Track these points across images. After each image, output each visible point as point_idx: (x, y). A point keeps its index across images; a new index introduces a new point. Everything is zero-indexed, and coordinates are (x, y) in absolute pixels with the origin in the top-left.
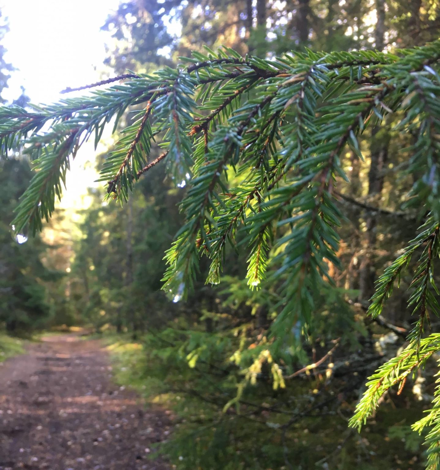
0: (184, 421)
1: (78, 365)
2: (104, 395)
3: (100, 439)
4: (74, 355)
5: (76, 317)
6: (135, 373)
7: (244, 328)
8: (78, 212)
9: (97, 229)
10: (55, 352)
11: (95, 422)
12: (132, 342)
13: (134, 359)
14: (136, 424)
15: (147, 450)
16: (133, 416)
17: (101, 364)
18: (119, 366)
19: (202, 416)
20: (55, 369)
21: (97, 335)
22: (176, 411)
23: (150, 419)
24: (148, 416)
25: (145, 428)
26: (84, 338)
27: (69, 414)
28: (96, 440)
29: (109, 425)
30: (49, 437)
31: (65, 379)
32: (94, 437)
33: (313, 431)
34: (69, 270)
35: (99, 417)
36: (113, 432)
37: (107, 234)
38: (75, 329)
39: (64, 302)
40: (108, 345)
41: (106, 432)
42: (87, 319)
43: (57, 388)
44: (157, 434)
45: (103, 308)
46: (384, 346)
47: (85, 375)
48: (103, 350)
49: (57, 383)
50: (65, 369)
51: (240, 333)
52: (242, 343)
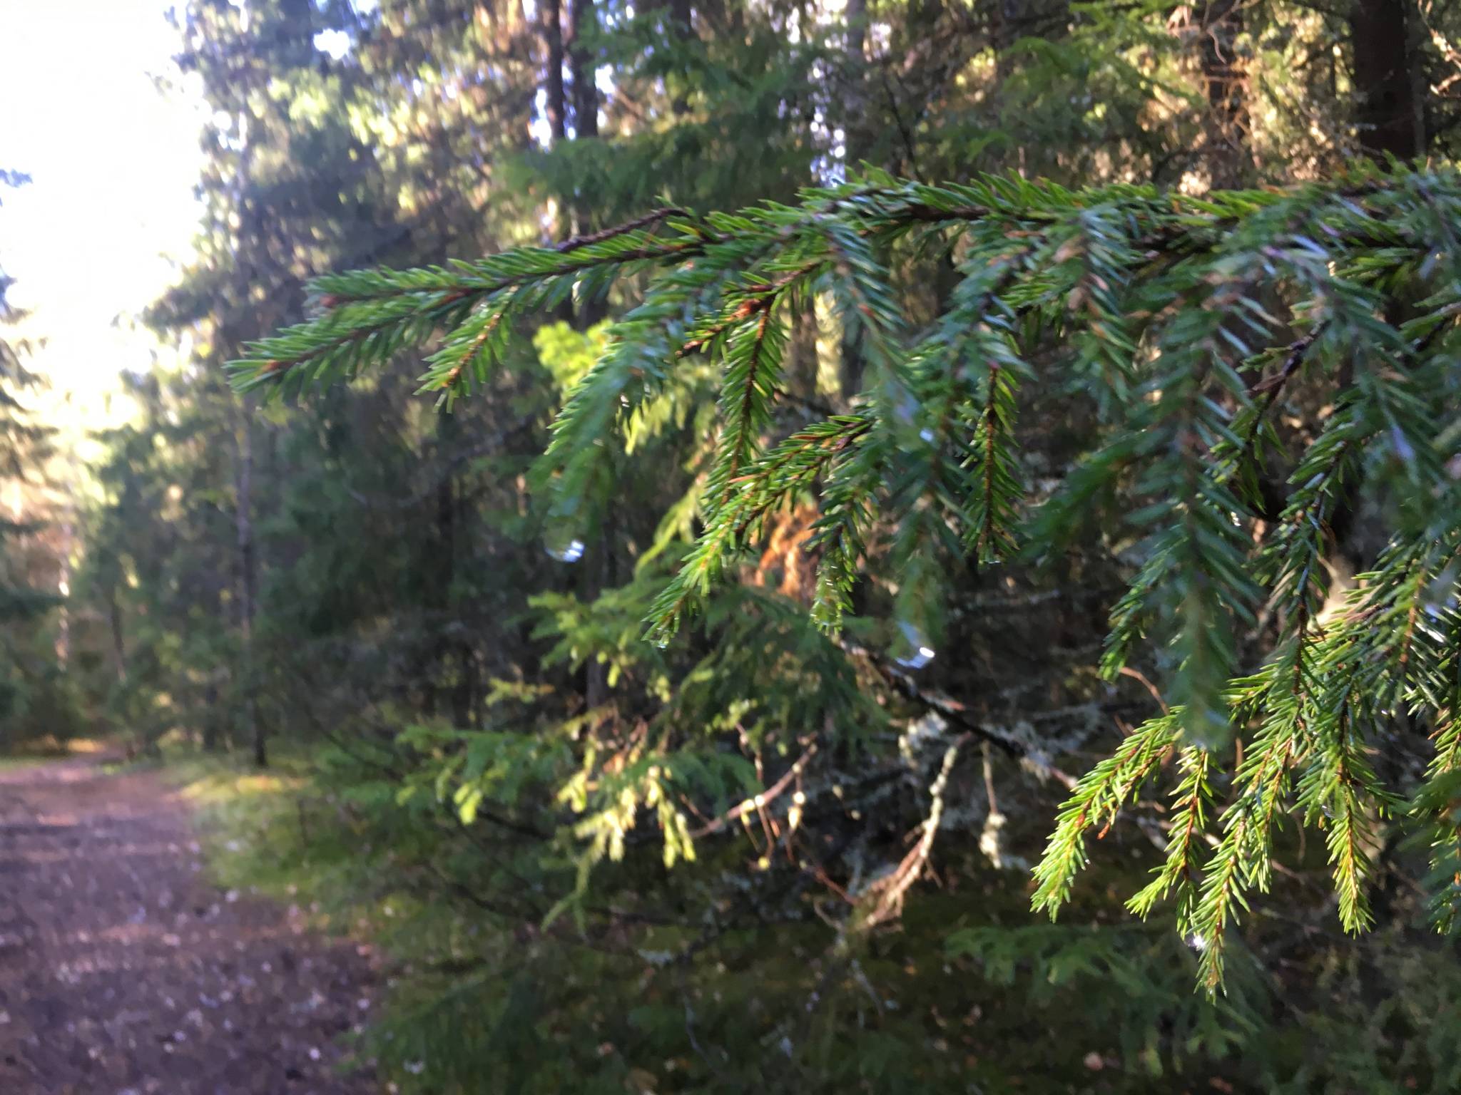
0: (409, 969)
1: (103, 843)
2: (182, 918)
3: (180, 1035)
4: (89, 815)
5: (85, 714)
6: (266, 854)
7: (595, 719)
8: (94, 435)
9: (148, 479)
10: (34, 811)
11: (160, 993)
12: (254, 773)
13: (261, 819)
14: (278, 986)
15: (315, 1053)
16: (267, 967)
17: (167, 836)
18: (216, 839)
19: (457, 953)
20: (35, 856)
21: (147, 760)
22: (386, 945)
23: (315, 971)
24: (308, 963)
25: (305, 995)
26: (109, 770)
27: (86, 975)
28: (170, 1039)
29: (203, 998)
30: (34, 1040)
31: (67, 880)
32: (163, 1032)
33: (738, 965)
34: (64, 589)
35: (172, 978)
36: (214, 1016)
37: (175, 493)
38: (85, 746)
39: (53, 673)
40: (184, 784)
41: (196, 1016)
42: (118, 720)
43: (48, 907)
44: (338, 1008)
45: (164, 688)
46: (918, 746)
47: (126, 868)
48: (170, 798)
49: (43, 894)
50: (64, 853)
51: (584, 730)
52: (590, 758)
